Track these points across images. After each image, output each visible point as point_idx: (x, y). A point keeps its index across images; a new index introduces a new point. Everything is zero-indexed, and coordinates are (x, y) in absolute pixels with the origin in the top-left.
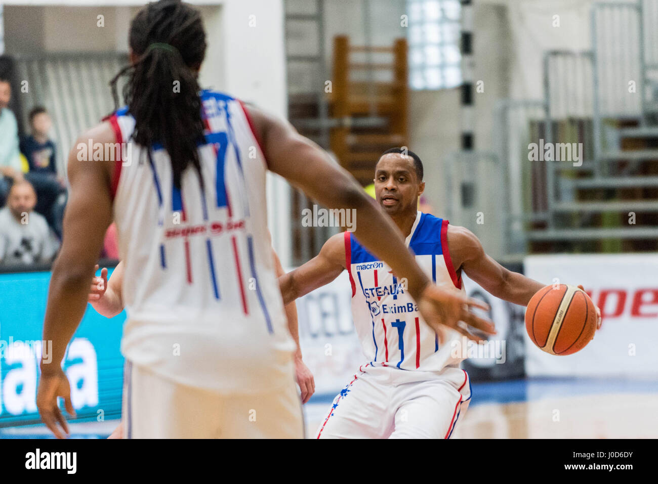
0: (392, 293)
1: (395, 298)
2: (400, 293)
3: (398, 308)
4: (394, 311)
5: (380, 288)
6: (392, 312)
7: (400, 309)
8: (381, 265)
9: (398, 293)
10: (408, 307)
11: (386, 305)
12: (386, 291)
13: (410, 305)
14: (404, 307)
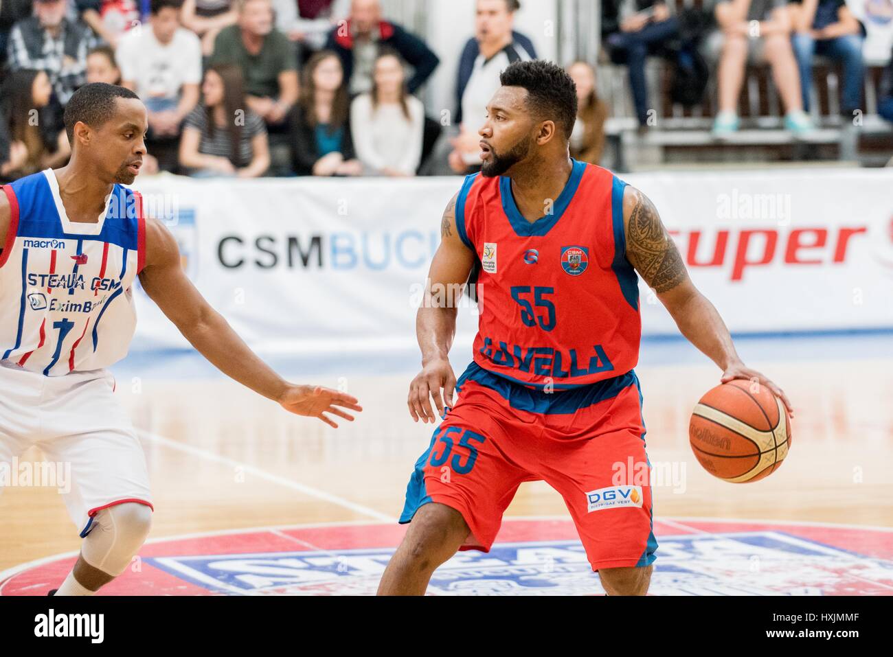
0: (68, 287)
1: (71, 292)
2: (79, 287)
3: (72, 305)
4: (65, 309)
5: (57, 276)
6: (62, 310)
7: (74, 307)
8: (62, 244)
9: (76, 287)
10: (85, 307)
11: (56, 300)
12: (62, 283)
13: (88, 305)
14: (80, 305)
